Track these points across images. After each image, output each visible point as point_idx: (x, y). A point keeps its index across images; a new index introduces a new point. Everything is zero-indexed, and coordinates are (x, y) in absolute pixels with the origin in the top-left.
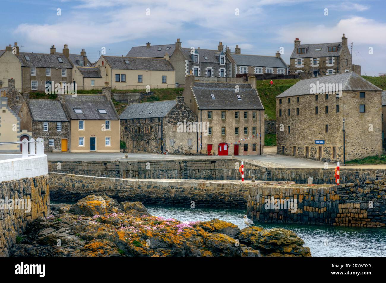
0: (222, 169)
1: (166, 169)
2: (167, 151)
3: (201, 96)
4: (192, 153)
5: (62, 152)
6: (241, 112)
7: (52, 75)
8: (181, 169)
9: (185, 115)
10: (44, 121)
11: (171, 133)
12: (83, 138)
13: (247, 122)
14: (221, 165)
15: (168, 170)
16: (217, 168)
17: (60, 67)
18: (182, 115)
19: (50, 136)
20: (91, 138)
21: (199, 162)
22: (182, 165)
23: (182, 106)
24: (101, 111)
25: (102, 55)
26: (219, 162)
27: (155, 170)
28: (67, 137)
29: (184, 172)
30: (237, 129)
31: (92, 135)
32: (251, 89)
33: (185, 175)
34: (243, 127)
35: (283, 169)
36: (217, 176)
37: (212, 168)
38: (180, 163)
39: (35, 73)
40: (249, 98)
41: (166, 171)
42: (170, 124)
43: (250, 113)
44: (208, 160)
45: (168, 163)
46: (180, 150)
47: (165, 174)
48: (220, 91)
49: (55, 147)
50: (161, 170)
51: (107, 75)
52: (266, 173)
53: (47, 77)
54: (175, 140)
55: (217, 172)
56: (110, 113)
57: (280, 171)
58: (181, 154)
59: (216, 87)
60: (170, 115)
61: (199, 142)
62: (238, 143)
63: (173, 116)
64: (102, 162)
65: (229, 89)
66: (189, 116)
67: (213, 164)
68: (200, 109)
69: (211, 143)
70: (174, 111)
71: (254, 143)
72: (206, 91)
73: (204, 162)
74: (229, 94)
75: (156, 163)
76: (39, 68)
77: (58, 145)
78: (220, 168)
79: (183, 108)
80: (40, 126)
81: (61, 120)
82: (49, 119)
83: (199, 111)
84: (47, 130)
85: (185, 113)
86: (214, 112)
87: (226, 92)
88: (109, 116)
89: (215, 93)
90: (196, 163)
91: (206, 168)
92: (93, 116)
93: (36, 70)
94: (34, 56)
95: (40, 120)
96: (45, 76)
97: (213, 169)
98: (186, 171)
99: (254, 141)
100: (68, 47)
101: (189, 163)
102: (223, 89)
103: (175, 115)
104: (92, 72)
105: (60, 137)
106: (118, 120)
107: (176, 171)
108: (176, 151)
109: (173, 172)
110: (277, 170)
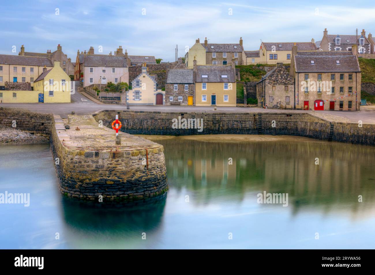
0: (297, 122)
1: (241, 120)
2: (267, 106)
3: (301, 62)
4: (287, 108)
5: (188, 106)
6: (336, 74)
7: (227, 57)
8: (255, 120)
9: (283, 77)
10: (174, 84)
11: (270, 92)
12: (205, 96)
13: (343, 82)
14: (296, 118)
15: (243, 121)
16: (293, 121)
17: (233, 51)
18: (281, 78)
19: (179, 94)
20: (212, 96)
21: (274, 115)
22: (257, 117)
23: (281, 70)
24: (223, 76)
25: (262, 42)
26: (294, 115)
27: (230, 121)
28: (192, 95)
29: (258, 123)
30: (333, 88)
31: (213, 94)
32: (352, 56)
33: (260, 125)
34: (339, 87)
35: (344, 124)
36: (292, 128)
37: (287, 121)
38: (254, 115)
39: (216, 56)
40: (348, 63)
41: (240, 122)
42: (270, 84)
43: (346, 75)
44: (283, 114)
45: (242, 115)
46: (279, 105)
47: (239, 124)
48: (321, 58)
49: (183, 102)
50: (235, 121)
51: (264, 55)
52: (330, 126)
53: (224, 58)
54: (274, 97)
55: (292, 124)
56: (230, 77)
57: (341, 125)
58: (279, 108)
59: (317, 55)
60: (270, 78)
61: (296, 99)
62: (333, 100)
63: (273, 78)
64: (180, 113)
65: (330, 56)
66: (287, 78)
67: (289, 117)
68: (297, 73)
69: (307, 100)
70: (273, 75)
71: (350, 100)
72: (307, 58)
73: (279, 116)
74: (329, 61)
75: (231, 115)
76: (218, 53)
77: (185, 100)
78: (295, 120)
79: (282, 72)
80: (171, 87)
81: (188, 82)
82: (179, 82)
83: (297, 74)
84: (177, 89)
85: (283, 76)
86: (310, 75)
87: (326, 58)
88: (228, 80)
89: (316, 60)
90: (271, 115)
91: (281, 120)
92: (215, 80)
93: (216, 53)
94: (217, 46)
95: (172, 82)
96: (222, 58)
97: (289, 122)
98: (261, 122)
99: (350, 99)
100: (242, 39)
101: (264, 115)
102: (324, 56)
103: (274, 78)
104: (254, 54)
105: (186, 95)
106: (235, 82)
107: (250, 122)
108: (274, 106)
109: (247, 123)
110: (339, 125)
